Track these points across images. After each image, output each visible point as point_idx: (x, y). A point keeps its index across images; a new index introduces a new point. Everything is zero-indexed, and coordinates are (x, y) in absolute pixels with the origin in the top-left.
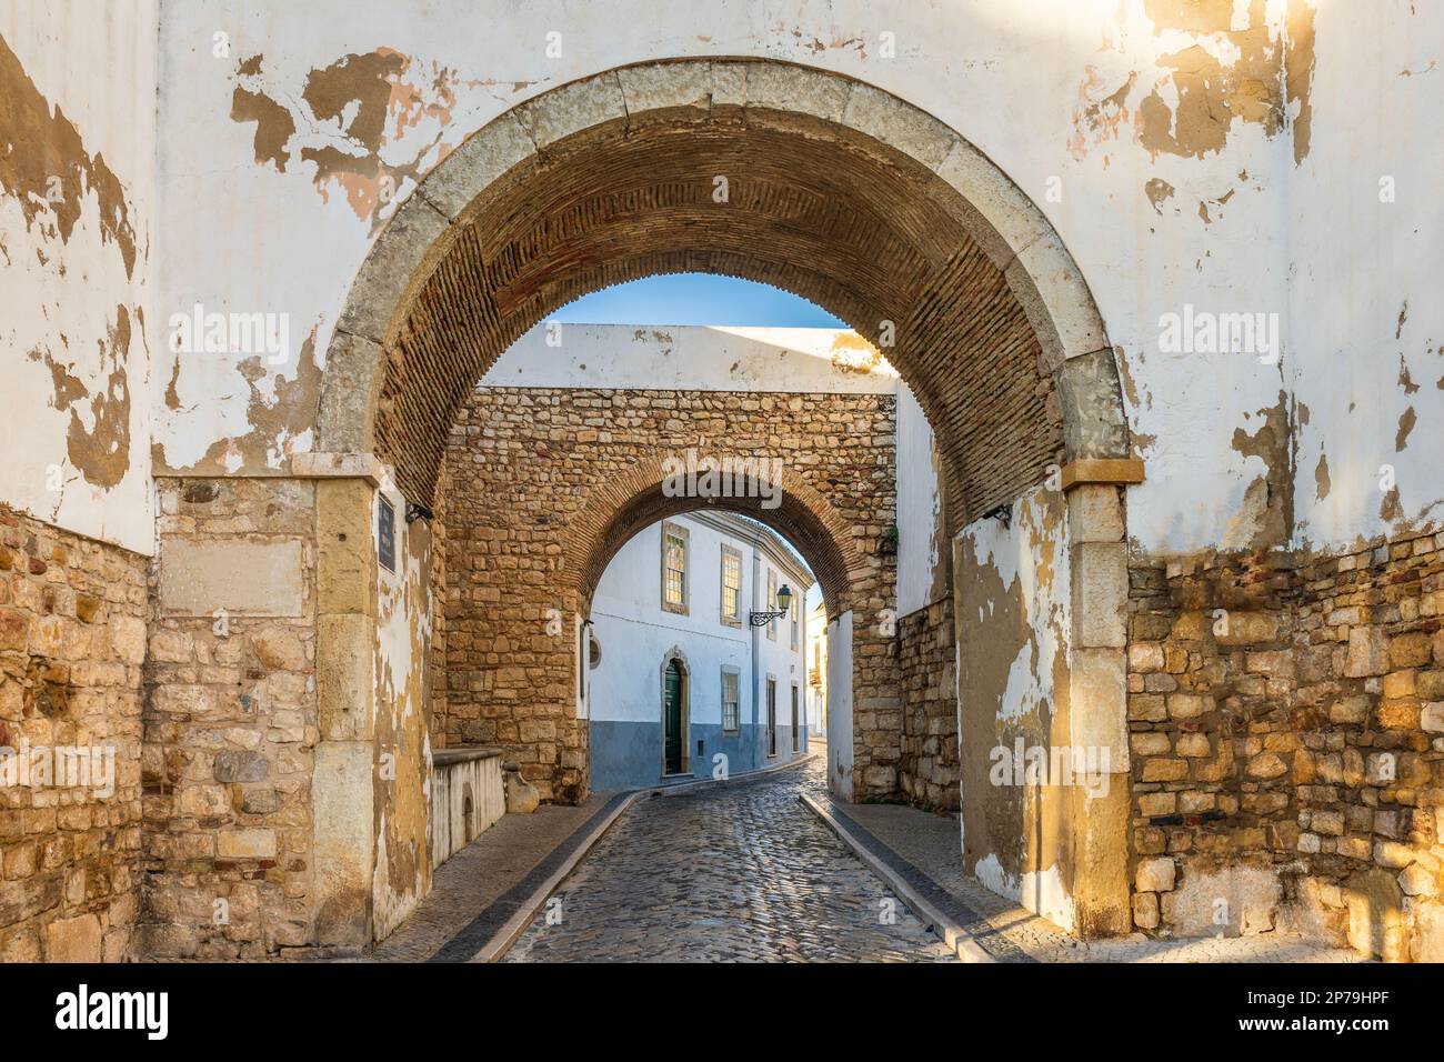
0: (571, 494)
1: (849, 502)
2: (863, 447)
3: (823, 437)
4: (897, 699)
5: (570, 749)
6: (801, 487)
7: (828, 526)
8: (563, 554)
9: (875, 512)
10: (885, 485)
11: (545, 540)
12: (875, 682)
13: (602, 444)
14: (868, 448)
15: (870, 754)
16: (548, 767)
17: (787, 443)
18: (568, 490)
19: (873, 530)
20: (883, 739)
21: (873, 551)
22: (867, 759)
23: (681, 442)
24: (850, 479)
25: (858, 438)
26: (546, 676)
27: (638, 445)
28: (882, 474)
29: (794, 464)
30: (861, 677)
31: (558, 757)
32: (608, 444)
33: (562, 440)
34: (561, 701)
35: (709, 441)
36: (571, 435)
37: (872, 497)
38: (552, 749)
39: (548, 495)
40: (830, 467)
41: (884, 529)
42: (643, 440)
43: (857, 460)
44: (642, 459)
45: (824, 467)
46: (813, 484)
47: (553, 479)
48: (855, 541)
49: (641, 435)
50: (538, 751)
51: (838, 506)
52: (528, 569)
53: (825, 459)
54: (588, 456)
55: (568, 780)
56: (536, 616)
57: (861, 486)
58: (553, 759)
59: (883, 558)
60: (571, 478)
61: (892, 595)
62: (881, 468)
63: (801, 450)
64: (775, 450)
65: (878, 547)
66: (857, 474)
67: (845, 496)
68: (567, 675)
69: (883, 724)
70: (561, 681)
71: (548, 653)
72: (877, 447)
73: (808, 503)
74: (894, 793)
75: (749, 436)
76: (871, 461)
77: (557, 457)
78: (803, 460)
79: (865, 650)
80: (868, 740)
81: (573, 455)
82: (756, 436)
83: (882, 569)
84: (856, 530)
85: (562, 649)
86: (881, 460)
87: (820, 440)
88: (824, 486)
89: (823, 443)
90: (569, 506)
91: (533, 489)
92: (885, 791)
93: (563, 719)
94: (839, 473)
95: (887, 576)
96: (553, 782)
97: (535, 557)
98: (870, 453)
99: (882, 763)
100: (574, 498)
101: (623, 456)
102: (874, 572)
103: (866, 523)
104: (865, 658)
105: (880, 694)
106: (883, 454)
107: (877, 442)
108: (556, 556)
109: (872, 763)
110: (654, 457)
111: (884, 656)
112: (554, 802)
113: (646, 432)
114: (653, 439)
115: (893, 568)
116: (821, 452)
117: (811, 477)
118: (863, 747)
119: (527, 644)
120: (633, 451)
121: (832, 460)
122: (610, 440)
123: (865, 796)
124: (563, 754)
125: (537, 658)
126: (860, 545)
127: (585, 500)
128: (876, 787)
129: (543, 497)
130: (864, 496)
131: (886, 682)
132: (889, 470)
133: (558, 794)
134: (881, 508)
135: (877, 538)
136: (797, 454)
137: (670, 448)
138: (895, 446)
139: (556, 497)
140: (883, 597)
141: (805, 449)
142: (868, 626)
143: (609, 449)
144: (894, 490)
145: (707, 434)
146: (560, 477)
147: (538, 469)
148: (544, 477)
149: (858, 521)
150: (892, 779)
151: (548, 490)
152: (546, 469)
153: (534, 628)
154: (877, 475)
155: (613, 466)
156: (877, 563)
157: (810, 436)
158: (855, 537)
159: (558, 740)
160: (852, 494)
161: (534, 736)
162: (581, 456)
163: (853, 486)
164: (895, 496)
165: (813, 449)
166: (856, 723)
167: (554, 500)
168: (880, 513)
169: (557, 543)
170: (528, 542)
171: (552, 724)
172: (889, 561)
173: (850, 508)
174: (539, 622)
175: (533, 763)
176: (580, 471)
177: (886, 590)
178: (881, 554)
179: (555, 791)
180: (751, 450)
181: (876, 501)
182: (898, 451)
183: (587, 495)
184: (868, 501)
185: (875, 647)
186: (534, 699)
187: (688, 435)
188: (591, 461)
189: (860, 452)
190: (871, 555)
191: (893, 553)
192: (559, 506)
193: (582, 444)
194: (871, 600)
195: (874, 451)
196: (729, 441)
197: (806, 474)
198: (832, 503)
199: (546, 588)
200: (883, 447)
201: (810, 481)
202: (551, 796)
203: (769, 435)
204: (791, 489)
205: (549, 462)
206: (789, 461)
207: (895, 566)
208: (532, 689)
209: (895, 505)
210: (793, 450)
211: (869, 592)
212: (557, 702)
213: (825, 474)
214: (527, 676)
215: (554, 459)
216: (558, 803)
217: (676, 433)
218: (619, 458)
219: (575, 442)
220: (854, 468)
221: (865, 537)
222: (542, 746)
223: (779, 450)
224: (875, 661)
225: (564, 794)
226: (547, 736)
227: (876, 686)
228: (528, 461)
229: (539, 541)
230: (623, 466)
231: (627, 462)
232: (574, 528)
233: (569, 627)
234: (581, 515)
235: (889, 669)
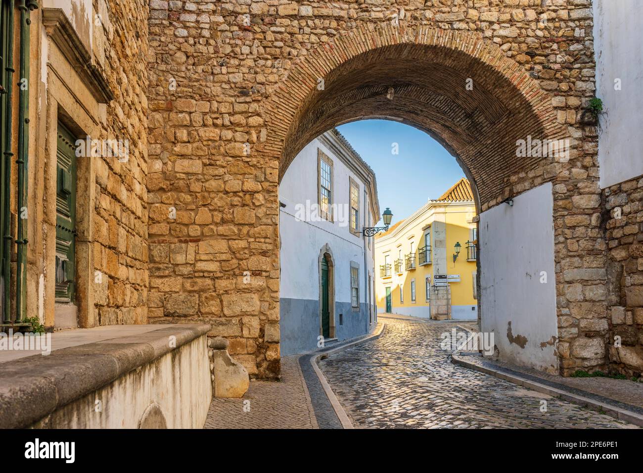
0: (273, 66)
1: (548, 74)
2: (561, 20)
3: (521, 10)
4: (604, 270)
5: (273, 322)
6: (500, 59)
7: (528, 97)
8: (265, 125)
9: (574, 83)
10: (584, 57)
11: (246, 112)
12: (580, 252)
13: (302, 17)
14: (565, 21)
15: (577, 326)
16: (251, 341)
17: (486, 16)
18: (269, 63)
19: (573, 101)
20: (590, 311)
21: (574, 122)
22: (575, 330)
23: (381, 15)
24: (548, 51)
25: (555, 11)
26: (249, 248)
27: (338, 19)
28: (580, 47)
29: (493, 36)
30: (566, 247)
31: (262, 330)
32: (309, 17)
33: (263, 14)
34: (264, 274)
35: (409, 14)
36: (273, 8)
37: (571, 69)
38: (255, 323)
39: (250, 68)
40: (529, 40)
41: (584, 100)
42: (343, 13)
43: (554, 33)
44: (342, 32)
45: (522, 39)
46: (512, 56)
47: (255, 52)
48: (555, 112)
49: (341, 9)
50: (242, 324)
51: (539, 78)
52: (230, 141)
53: (523, 31)
54: (289, 29)
55: (271, 354)
56: (238, 188)
57: (559, 58)
58: (256, 333)
59: (583, 130)
60: (273, 51)
61: (594, 165)
62: (578, 40)
63: (499, 22)
64: (474, 22)
65: (579, 117)
66: (555, 46)
67: (544, 67)
68: (270, 247)
69: (590, 295)
70: (264, 253)
71: (251, 225)
72: (573, 21)
73: (508, 75)
74: (601, 366)
75: (447, 9)
76: (569, 33)
77: (258, 30)
78: (502, 32)
79: (569, 220)
80: (575, 311)
81: (274, 29)
82: (455, 9)
83: (583, 139)
84: (556, 101)
85: (264, 220)
86: (578, 33)
87: (518, 14)
88: (523, 58)
89: (521, 16)
90: (272, 78)
91: (235, 62)
92: (594, 363)
93: (267, 292)
94: (537, 45)
95: (589, 146)
96: (257, 357)
97: (237, 129)
98: (567, 26)
99: (589, 334)
100: (275, 70)
101: (323, 29)
102: (576, 143)
103: (567, 94)
104: (570, 228)
105: (586, 265)
106: (580, 27)
107: (575, 14)
108: (258, 128)
109: (579, 335)
110: (355, 30)
111: (587, 227)
112: (258, 377)
113: (346, 6)
114: (353, 13)
115: (594, 138)
116: (519, 25)
117: (510, 50)
118: (570, 319)
119: (229, 216)
120: (334, 24)
121: (530, 33)
122: (310, 14)
123: (573, 368)
124: (267, 327)
125: (240, 230)
126: (561, 116)
127: (286, 73)
128: (584, 359)
129: (245, 70)
130: (563, 68)
131: (592, 252)
132: (587, 43)
133: (262, 369)
134: (580, 80)
135: (577, 108)
136: (496, 26)
137: (371, 21)
138: (591, 19)
139: (258, 70)
140: (585, 168)
141: (504, 22)
142: (571, 196)
143: (310, 23)
144: (592, 62)
145: (407, 8)
146: (262, 50)
147: (239, 42)
148: (246, 50)
149: (558, 92)
150: (601, 351)
151: (250, 62)
152: (247, 42)
153: (236, 200)
154: (574, 47)
155: (313, 38)
156: (578, 134)
157: (508, 10)
158: (556, 108)
159: (262, 313)
160: (552, 66)
161: (237, 310)
162: (283, 30)
163: (552, 58)
164: (593, 68)
165: (511, 22)
166: (559, 294)
167: (256, 73)
168: (580, 85)
169: (259, 115)
170: (229, 114)
171: (256, 297)
172: (591, 132)
173: (550, 79)
174: (241, 194)
175: (236, 337)
176: (281, 44)
177: (588, 161)
178: (582, 125)
179: (258, 365)
180: (451, 23)
181: (575, 72)
182: (596, 23)
183: (288, 67)
184: (567, 73)
185: (580, 217)
186: (237, 272)
187: (387, 8)
188: (292, 34)
189: (557, 24)
190: (571, 125)
191: (595, 123)
192: (260, 78)
193: (283, 17)
194: (574, 170)
195: (571, 24)
196: (429, 14)
197: (505, 47)
198: (532, 75)
199: (248, 160)
200: (579, 20)
201: (510, 53)
202: (256, 372)
203: (468, 8)
204: (492, 60)
205: (250, 36)
206: (488, 33)
207: (597, 137)
208: (235, 261)
209: (594, 77)
210: (491, 23)
211: (572, 162)
212: (260, 275)
213: (524, 46)
214: (229, 248)
215: (255, 33)
216: (262, 378)
217: (376, 6)
218: (321, 31)
219: (277, 16)
220: (553, 41)
221: (566, 108)
222: (246, 320)
223: (478, 23)
224: (580, 231)
225: (268, 368)
226: (249, 309)
227: (581, 257)
228: (230, 35)
229: (241, 113)
230: (325, 38)
231: (328, 34)
232: (276, 99)
233: (272, 199)
234: (283, 87)
235: (594, 239)
